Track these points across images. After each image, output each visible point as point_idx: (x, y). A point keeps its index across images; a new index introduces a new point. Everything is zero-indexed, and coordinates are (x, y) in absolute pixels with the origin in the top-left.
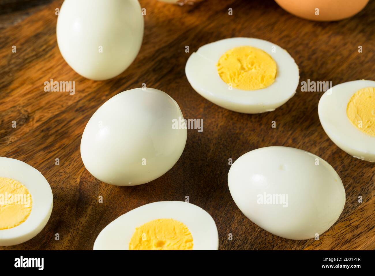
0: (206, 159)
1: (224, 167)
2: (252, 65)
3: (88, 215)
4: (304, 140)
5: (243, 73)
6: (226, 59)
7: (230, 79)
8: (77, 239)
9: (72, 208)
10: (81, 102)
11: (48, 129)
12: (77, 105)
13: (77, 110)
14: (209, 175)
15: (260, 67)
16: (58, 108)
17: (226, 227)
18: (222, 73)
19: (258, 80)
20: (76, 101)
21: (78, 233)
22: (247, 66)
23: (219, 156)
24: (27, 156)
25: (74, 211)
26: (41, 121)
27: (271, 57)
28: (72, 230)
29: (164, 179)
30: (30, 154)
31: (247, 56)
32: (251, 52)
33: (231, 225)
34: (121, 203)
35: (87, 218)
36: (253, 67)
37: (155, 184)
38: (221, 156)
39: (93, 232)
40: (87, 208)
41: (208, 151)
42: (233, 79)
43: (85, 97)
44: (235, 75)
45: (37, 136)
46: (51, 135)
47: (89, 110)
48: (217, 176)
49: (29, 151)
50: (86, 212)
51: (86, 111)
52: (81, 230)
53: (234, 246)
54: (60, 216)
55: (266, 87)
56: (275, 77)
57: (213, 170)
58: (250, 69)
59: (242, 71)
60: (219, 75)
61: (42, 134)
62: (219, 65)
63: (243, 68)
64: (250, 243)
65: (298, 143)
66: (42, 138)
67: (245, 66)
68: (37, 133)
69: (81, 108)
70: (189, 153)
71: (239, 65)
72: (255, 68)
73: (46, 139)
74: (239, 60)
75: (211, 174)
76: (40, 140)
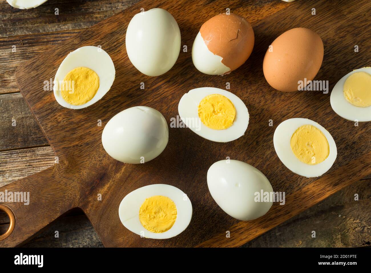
0: (200, 146)
1: (210, 155)
2: (220, 110)
3: (122, 172)
4: (263, 143)
5: (214, 116)
6: (204, 103)
7: (205, 119)
8: (113, 187)
9: (113, 166)
10: (131, 90)
11: (108, 107)
12: (129, 92)
13: (128, 96)
14: (199, 158)
15: (225, 113)
16: (117, 92)
17: (202, 196)
18: (201, 113)
19: (222, 123)
20: (128, 89)
21: (114, 183)
22: (217, 111)
23: (209, 145)
24: (92, 124)
25: (114, 168)
26: (105, 100)
27: (233, 106)
28: (111, 181)
29: (172, 156)
30: (94, 123)
31: (218, 103)
32: (222, 100)
33: (205, 195)
34: (143, 168)
35: (121, 174)
36: (221, 112)
37: (166, 158)
38: (209, 146)
39: (123, 185)
40: (122, 167)
41: (202, 141)
42: (206, 119)
43: (135, 86)
44: (208, 116)
45: (101, 110)
46: (109, 111)
47: (136, 96)
48: (204, 160)
49: (94, 121)
50: (121, 170)
51: (134, 97)
52: (116, 182)
53: (204, 210)
54: (106, 170)
55: (226, 128)
56: (233, 121)
57: (203, 155)
58: (218, 112)
59: (214, 114)
60: (198, 114)
61: (104, 110)
62: (200, 106)
63: (214, 111)
64: (214, 209)
65: (259, 146)
66: (104, 112)
67: (216, 110)
68: (101, 108)
69: (131, 94)
70: (191, 140)
71: (212, 109)
72: (222, 112)
73: (106, 114)
74: (213, 105)
75: (201, 158)
76: (102, 114)
